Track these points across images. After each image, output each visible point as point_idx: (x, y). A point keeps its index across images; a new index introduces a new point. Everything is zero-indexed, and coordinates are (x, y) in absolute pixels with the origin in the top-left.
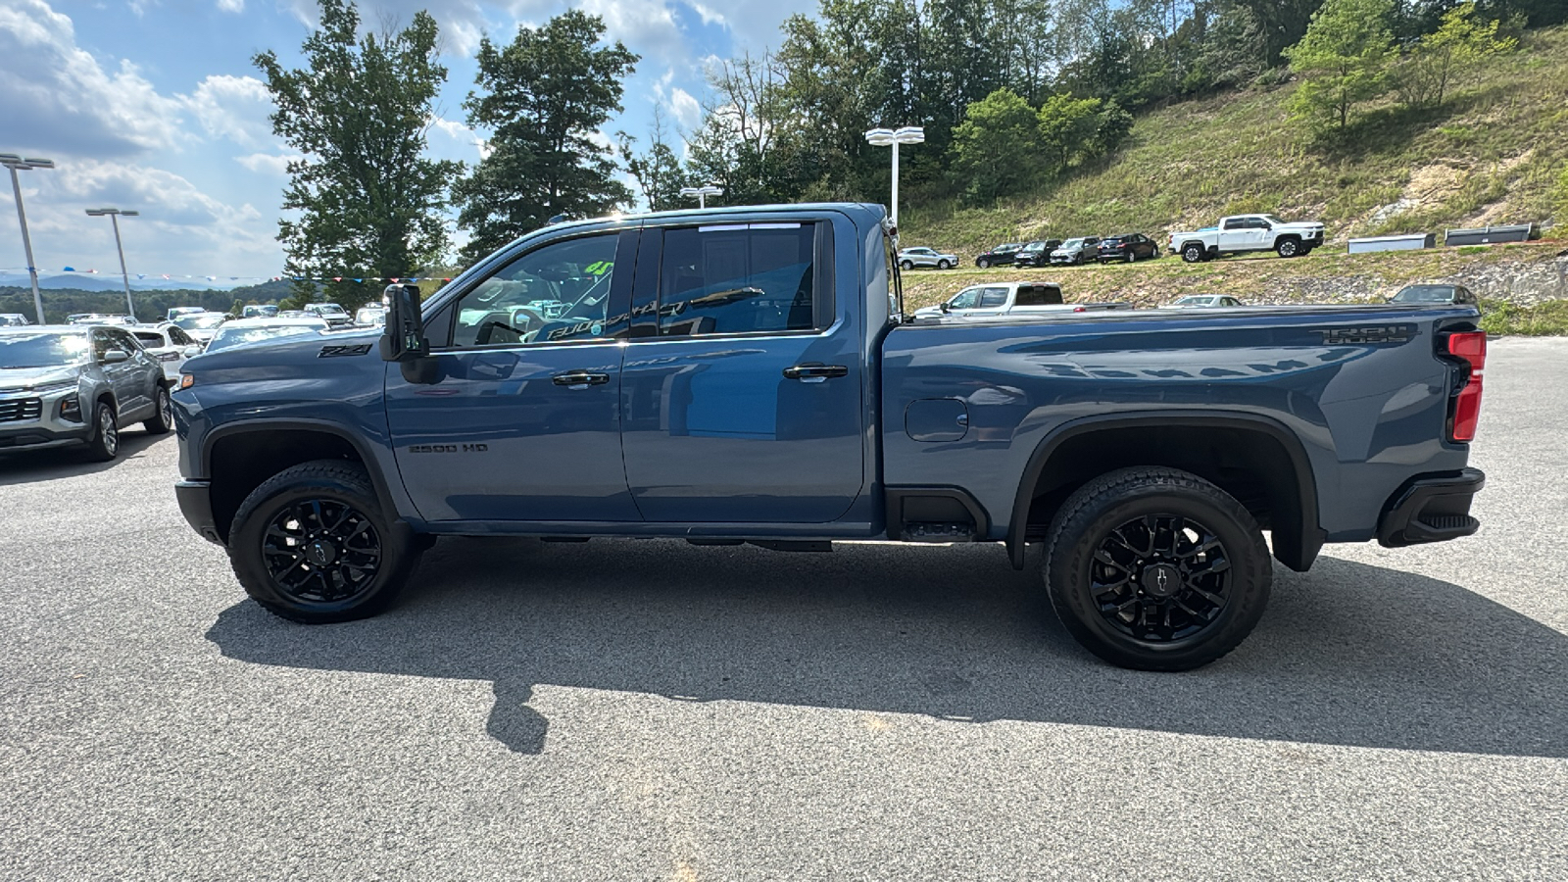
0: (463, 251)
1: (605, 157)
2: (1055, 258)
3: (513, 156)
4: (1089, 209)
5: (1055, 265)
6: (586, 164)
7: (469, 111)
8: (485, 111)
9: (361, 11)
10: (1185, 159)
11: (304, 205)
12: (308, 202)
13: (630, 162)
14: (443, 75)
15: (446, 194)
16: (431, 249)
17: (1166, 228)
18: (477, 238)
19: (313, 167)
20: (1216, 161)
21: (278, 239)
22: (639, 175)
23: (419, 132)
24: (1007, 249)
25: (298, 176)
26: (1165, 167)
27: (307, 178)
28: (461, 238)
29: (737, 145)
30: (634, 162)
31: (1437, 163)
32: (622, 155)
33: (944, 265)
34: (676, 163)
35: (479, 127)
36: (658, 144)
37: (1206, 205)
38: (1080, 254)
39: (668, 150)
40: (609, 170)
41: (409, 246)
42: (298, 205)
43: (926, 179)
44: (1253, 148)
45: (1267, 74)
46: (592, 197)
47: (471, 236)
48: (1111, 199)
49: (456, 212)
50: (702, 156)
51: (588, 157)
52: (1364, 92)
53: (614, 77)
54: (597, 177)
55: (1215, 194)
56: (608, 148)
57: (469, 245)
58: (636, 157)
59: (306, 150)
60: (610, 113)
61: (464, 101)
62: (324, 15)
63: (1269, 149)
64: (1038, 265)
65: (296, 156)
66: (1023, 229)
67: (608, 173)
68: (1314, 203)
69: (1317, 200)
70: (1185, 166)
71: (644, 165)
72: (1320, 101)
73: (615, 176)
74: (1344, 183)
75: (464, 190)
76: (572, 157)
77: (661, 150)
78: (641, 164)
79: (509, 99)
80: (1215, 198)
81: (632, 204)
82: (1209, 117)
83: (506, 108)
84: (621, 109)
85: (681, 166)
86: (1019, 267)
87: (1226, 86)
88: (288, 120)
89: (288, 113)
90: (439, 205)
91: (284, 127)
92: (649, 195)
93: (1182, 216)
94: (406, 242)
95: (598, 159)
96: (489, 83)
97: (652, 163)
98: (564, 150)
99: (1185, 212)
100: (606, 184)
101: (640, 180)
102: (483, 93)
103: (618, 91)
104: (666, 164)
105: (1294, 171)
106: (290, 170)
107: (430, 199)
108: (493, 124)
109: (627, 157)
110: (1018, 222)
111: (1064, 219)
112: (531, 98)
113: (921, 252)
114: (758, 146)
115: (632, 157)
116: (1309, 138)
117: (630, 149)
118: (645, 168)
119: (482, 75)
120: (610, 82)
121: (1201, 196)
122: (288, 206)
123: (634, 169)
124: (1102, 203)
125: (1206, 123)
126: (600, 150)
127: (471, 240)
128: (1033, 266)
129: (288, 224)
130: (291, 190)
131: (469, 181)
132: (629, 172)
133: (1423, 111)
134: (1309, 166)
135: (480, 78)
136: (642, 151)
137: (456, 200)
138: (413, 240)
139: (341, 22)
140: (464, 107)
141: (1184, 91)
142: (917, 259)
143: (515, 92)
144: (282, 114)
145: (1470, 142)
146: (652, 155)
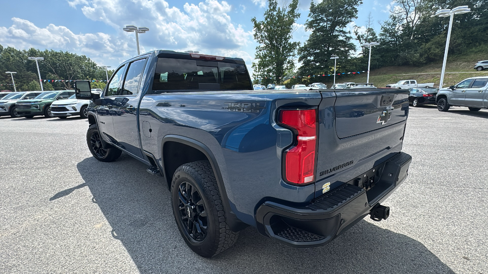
0: (299, 69)
1: (348, 35)
3: (315, 38)
6: (341, 38)
7: (306, 26)
8: (310, 25)
9: (278, 2)
11: (259, 58)
12: (260, 57)
13: (357, 36)
14: (299, 16)
15: (296, 52)
16: (290, 68)
18: (303, 65)
19: (262, 47)
21: (252, 67)
22: (360, 40)
23: (290, 34)
25: (258, 50)
27: (260, 50)
28: (298, 65)
29: (403, 25)
30: (359, 36)
32: (355, 33)
34: (375, 34)
35: (308, 30)
36: (369, 28)
39: (373, 30)
40: (349, 40)
41: (284, 68)
42: (258, 58)
46: (342, 49)
47: (302, 64)
49: (299, 57)
50: (386, 30)
51: (342, 36)
53: (355, 7)
54: (344, 42)
56: (349, 32)
57: (301, 67)
58: (360, 34)
59: (260, 43)
60: (353, 19)
61: (305, 23)
62: (269, 4)
65: (258, 45)
67: (349, 41)
71: (362, 36)
73: (352, 41)
75: (301, 50)
76: (337, 36)
77: (370, 30)
78: (361, 36)
79: (318, 20)
81: (355, 51)
83: (316, 23)
84: (357, 18)
85: (377, 35)
88: (258, 35)
89: (257, 34)
90: (293, 55)
91: (256, 37)
92: (363, 47)
94: (283, 67)
95: (345, 36)
96: (312, 16)
97: (366, 36)
98: (334, 34)
100: (348, 44)
101: (360, 41)
102: (310, 19)
103: (356, 11)
104: (371, 35)
106: (256, 49)
107: (291, 54)
108: (313, 28)
109: (356, 34)
112: (325, 18)
114: (413, 23)
115: (358, 34)
117: (358, 31)
118: (363, 38)
119: (310, 14)
120: (354, 8)
122: (256, 58)
123: (359, 38)
126: (347, 33)
127: (302, 66)
129: (254, 63)
130: (257, 54)
131: (303, 47)
132: (356, 39)
135: (310, 15)
136: (363, 31)
137: (299, 54)
138: (285, 66)
139: (273, 5)
140: (305, 25)
142: (486, 66)
143: (320, 18)
144: (256, 34)
146: (366, 32)
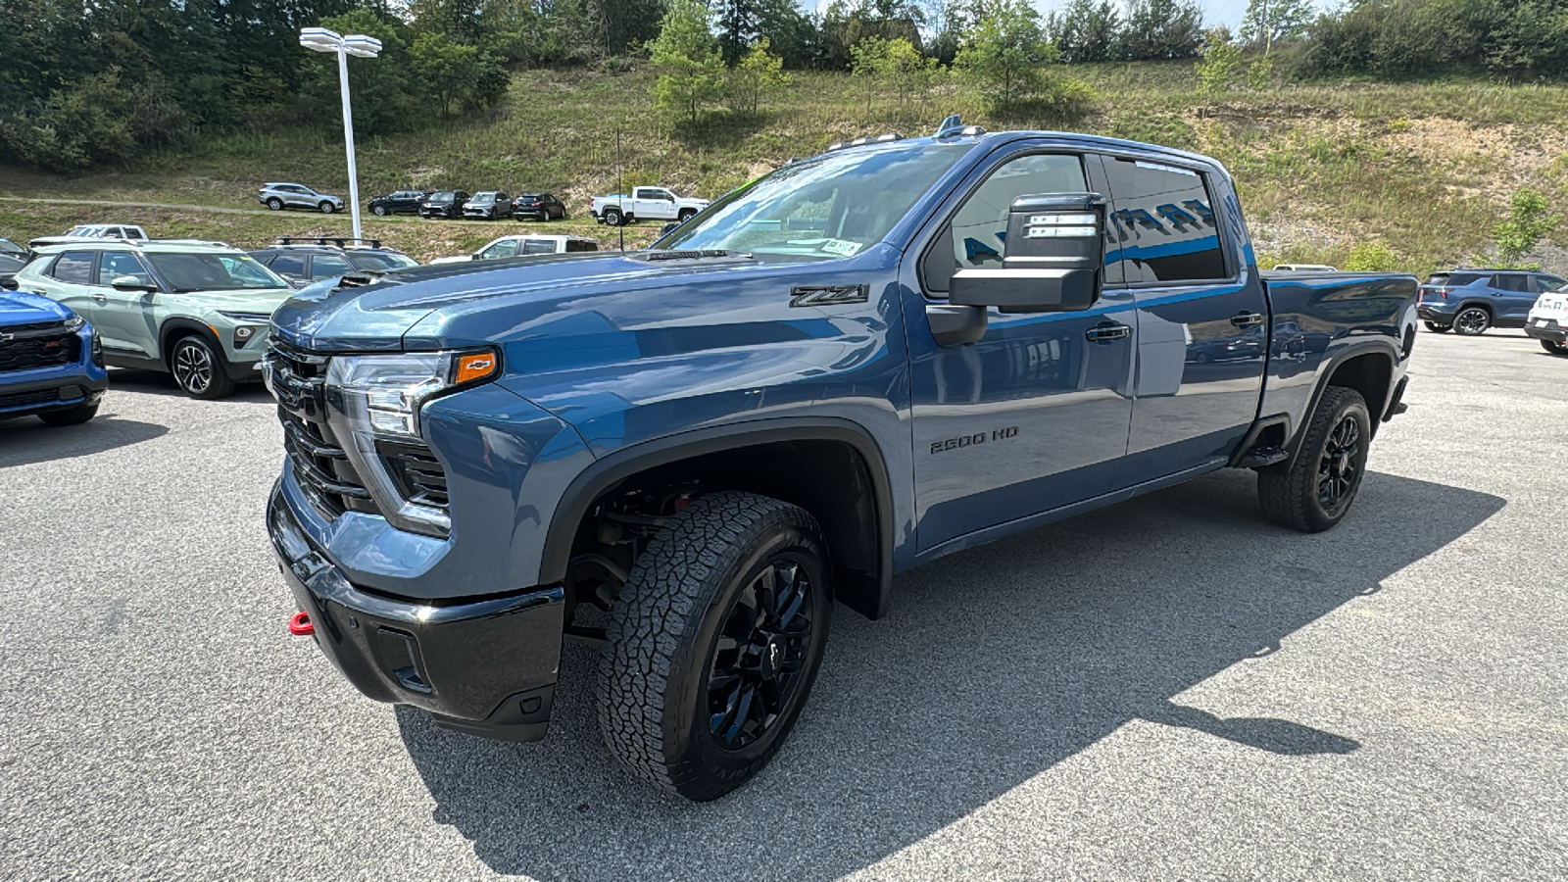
2: (468, 210)
4: (485, 162)
5: (469, 218)
10: (569, 127)
17: (567, 191)
20: (597, 133)
24: (406, 196)
26: (553, 131)
31: (762, 162)
33: (327, 208)
37: (598, 173)
38: (494, 209)
43: (268, 99)
44: (627, 126)
45: (613, 59)
48: (506, 155)
52: (707, 94)
55: (604, 163)
63: (641, 130)
64: (449, 217)
66: (413, 176)
68: (686, 183)
69: (688, 180)
70: (571, 133)
72: (677, 93)
74: (705, 169)
80: (606, 168)
82: (571, 89)
86: (426, 217)
87: (577, 62)
93: (579, 181)
99: (581, 177)
105: (665, 153)
110: (406, 167)
111: (460, 169)
113: (294, 189)
116: (670, 126)
121: (592, 163)
124: (498, 158)
125: (568, 94)
128: (445, 218)
133: (745, 119)
134: (675, 150)
141: (541, 58)
142: (289, 198)
145: (781, 149)
